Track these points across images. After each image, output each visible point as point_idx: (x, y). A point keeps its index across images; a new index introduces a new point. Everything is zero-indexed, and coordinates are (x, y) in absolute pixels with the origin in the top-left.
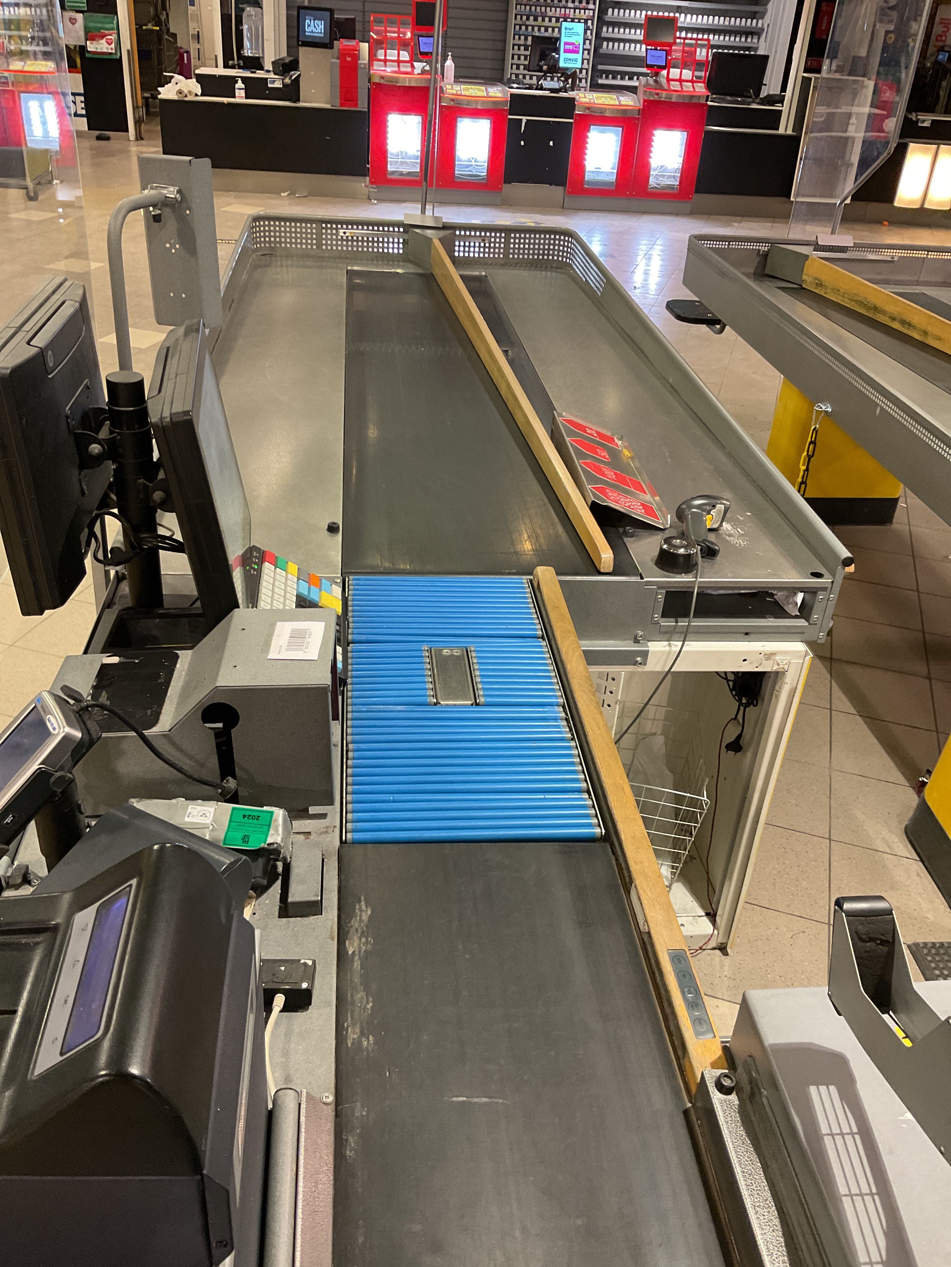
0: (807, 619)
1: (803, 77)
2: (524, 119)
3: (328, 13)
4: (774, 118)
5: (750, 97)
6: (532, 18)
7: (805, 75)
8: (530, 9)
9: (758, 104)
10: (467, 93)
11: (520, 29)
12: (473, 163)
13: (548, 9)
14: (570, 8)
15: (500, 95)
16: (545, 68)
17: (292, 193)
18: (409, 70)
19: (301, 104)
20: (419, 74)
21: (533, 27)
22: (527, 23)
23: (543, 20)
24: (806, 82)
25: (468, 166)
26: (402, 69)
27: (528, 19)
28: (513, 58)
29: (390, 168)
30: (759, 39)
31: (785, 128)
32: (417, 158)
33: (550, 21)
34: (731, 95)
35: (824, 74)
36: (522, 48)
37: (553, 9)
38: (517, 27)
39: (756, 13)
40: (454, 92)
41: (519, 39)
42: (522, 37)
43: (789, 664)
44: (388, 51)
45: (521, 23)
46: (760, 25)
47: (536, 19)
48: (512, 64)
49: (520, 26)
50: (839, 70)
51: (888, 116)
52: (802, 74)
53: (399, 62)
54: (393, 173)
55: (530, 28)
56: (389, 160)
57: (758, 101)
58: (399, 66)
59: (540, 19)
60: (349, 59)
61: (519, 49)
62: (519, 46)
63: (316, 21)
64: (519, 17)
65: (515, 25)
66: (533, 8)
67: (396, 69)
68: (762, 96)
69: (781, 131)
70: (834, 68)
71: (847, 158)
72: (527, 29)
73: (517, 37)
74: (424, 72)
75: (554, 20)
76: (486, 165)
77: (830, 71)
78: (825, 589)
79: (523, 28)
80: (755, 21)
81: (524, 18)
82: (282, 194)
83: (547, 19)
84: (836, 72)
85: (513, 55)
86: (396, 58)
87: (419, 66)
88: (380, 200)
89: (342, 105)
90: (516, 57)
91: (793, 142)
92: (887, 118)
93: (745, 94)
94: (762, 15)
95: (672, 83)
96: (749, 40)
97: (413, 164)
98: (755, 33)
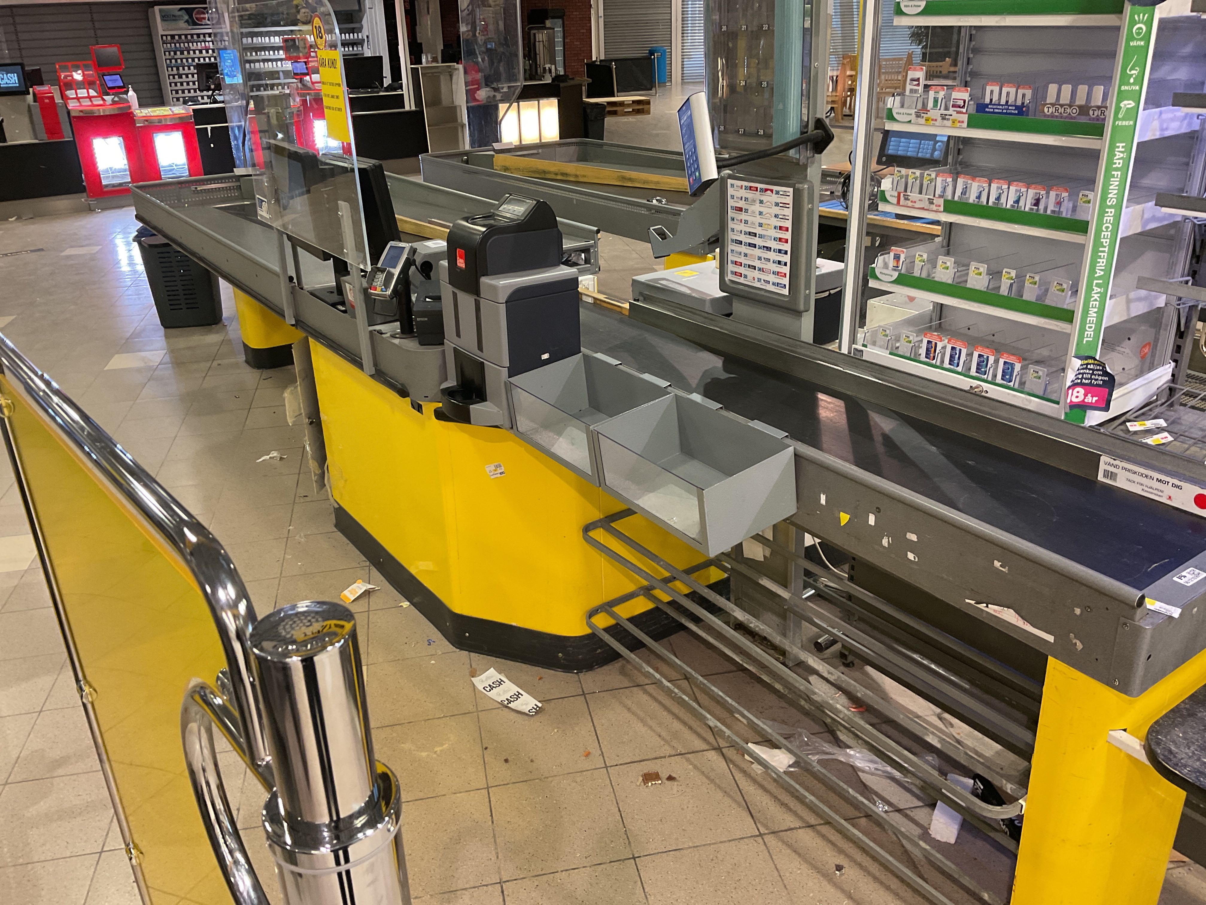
0: (589, 264)
1: (411, 68)
2: (209, 127)
3: (20, 67)
4: (399, 100)
5: (377, 87)
6: (178, 53)
7: (412, 66)
8: (175, 45)
9: (383, 91)
10: (155, 114)
11: (171, 62)
12: (175, 167)
13: (191, 44)
14: (209, 42)
15: (183, 112)
16: (213, 87)
17: (19, 218)
18: (101, 102)
19: (10, 143)
20: (111, 105)
21: (182, 59)
22: (176, 57)
23: (189, 53)
24: (415, 72)
25: (171, 170)
26: (95, 103)
27: (175, 54)
28: (171, 86)
29: (104, 182)
30: (362, 47)
31: (409, 105)
32: (125, 170)
33: (194, 53)
34: (362, 88)
35: (424, 64)
36: (176, 77)
37: (195, 44)
38: (168, 61)
39: (354, 28)
40: (144, 115)
41: (172, 70)
42: (175, 69)
43: (588, 285)
44: (78, 91)
45: (170, 57)
46: (360, 37)
47: (182, 53)
48: (171, 91)
49: (170, 60)
50: (435, 60)
51: (478, 89)
52: (410, 66)
53: (90, 98)
54: (107, 186)
55: (179, 61)
56: (102, 176)
57: (383, 89)
58: (91, 101)
59: (186, 52)
60: (47, 101)
61: (174, 78)
62: (174, 76)
63: (9, 75)
64: (167, 53)
65: (166, 60)
66: (178, 45)
67: (90, 103)
68: (385, 86)
69: (407, 108)
70: (430, 59)
71: (459, 121)
72: (176, 61)
73: (170, 69)
74: (114, 103)
75: (197, 52)
76: (186, 167)
77: (427, 62)
78: (592, 246)
79: (173, 61)
80: (356, 34)
81: (172, 53)
82: (10, 219)
83: (191, 52)
84: (432, 61)
85: (170, 84)
86: (87, 95)
87: (108, 98)
88: (103, 209)
89: (49, 138)
90: (173, 85)
91: (419, 114)
92: (478, 90)
93: (373, 86)
94: (360, 30)
95: (316, 85)
96: (355, 49)
97: (123, 176)
98: (359, 43)
